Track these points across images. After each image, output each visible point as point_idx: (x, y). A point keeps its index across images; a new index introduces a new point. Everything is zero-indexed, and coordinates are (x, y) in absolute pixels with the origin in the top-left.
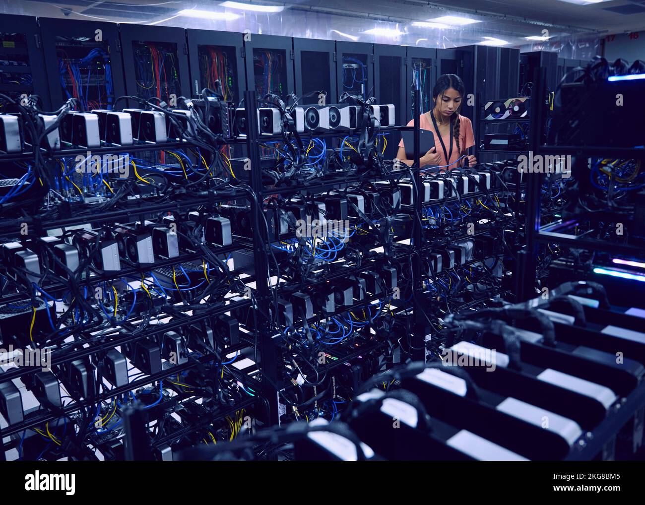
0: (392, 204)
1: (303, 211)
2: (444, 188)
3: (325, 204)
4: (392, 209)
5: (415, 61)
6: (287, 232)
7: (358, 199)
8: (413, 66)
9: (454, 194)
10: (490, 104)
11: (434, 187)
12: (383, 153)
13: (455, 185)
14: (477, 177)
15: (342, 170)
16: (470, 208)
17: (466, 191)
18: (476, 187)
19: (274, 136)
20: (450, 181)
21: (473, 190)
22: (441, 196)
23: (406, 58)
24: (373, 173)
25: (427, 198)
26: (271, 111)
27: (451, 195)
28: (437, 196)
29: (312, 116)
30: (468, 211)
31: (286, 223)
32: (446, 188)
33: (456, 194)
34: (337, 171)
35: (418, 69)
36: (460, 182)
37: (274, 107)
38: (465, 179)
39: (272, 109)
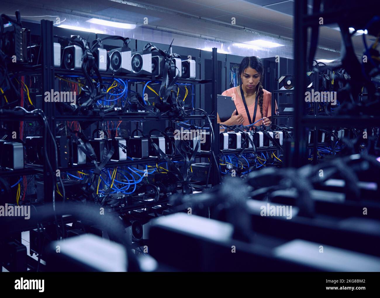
0: (192, 147)
1: (102, 144)
2: (242, 139)
3: (126, 140)
4: (192, 151)
5: (233, 66)
6: (85, 163)
7: (159, 140)
8: (231, 70)
9: (250, 146)
10: (283, 78)
11: (233, 138)
12: (184, 100)
13: (251, 138)
14: (271, 134)
15: (144, 111)
16: (265, 159)
17: (261, 144)
18: (270, 142)
19: (76, 71)
20: (248, 134)
21: (268, 145)
22: (239, 146)
23: (226, 62)
24: (171, 114)
25: (226, 146)
26: (74, 47)
27: (248, 146)
28: (235, 147)
29: (116, 59)
30: (263, 162)
31: (84, 154)
32: (243, 139)
33: (252, 145)
34: (139, 111)
35: (235, 72)
36: (256, 136)
37: (76, 45)
38: (261, 134)
39: (75, 46)
